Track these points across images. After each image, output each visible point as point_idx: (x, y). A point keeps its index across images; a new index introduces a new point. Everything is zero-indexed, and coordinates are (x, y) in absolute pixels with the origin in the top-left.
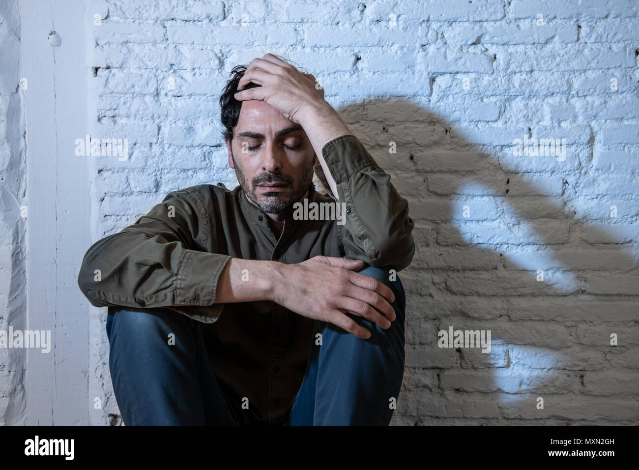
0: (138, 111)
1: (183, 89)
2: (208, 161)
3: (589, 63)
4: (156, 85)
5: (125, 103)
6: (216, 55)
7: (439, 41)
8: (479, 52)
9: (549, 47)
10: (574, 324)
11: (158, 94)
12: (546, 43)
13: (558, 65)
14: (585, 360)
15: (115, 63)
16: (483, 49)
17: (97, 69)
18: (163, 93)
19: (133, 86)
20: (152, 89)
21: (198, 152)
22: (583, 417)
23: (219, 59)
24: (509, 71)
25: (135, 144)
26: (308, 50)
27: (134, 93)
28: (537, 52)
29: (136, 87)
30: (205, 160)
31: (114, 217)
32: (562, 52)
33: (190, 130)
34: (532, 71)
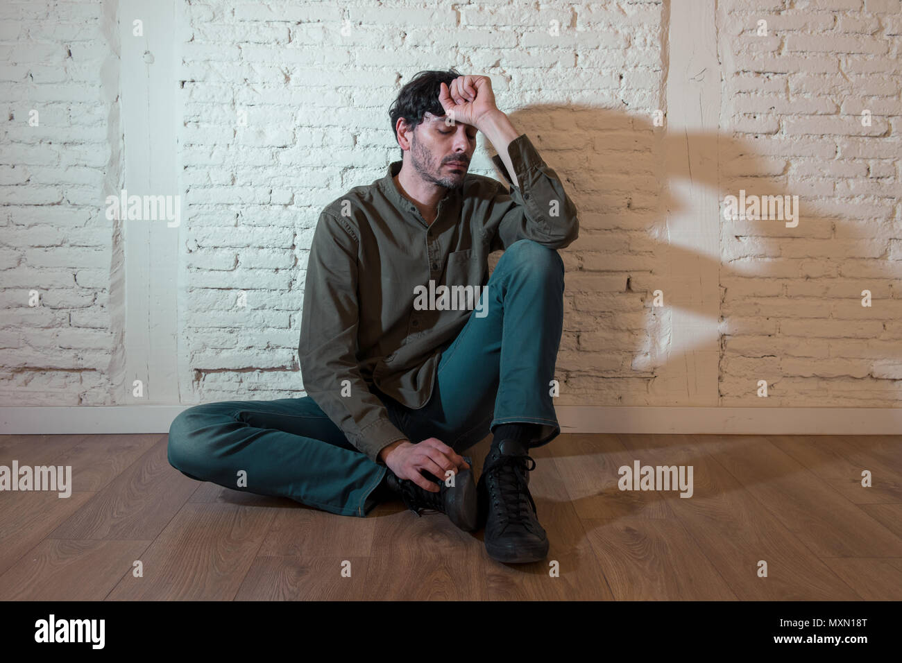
0: (218, 117)
1: (255, 99)
2: (275, 160)
3: (584, 85)
4: (232, 96)
5: (206, 111)
6: (282, 72)
7: (466, 63)
8: (498, 73)
9: (553, 70)
10: (572, 294)
11: (234, 104)
12: (551, 67)
13: (560, 85)
14: (580, 323)
15: (197, 78)
16: (501, 71)
17: (183, 83)
18: (238, 103)
19: (213, 97)
20: (229, 99)
21: (267, 152)
22: (579, 368)
23: (285, 75)
24: (522, 89)
25: (215, 145)
26: (359, 68)
27: (213, 103)
28: (544, 74)
29: (216, 98)
30: (273, 158)
31: (197, 205)
32: (563, 75)
33: (261, 133)
34: (540, 90)
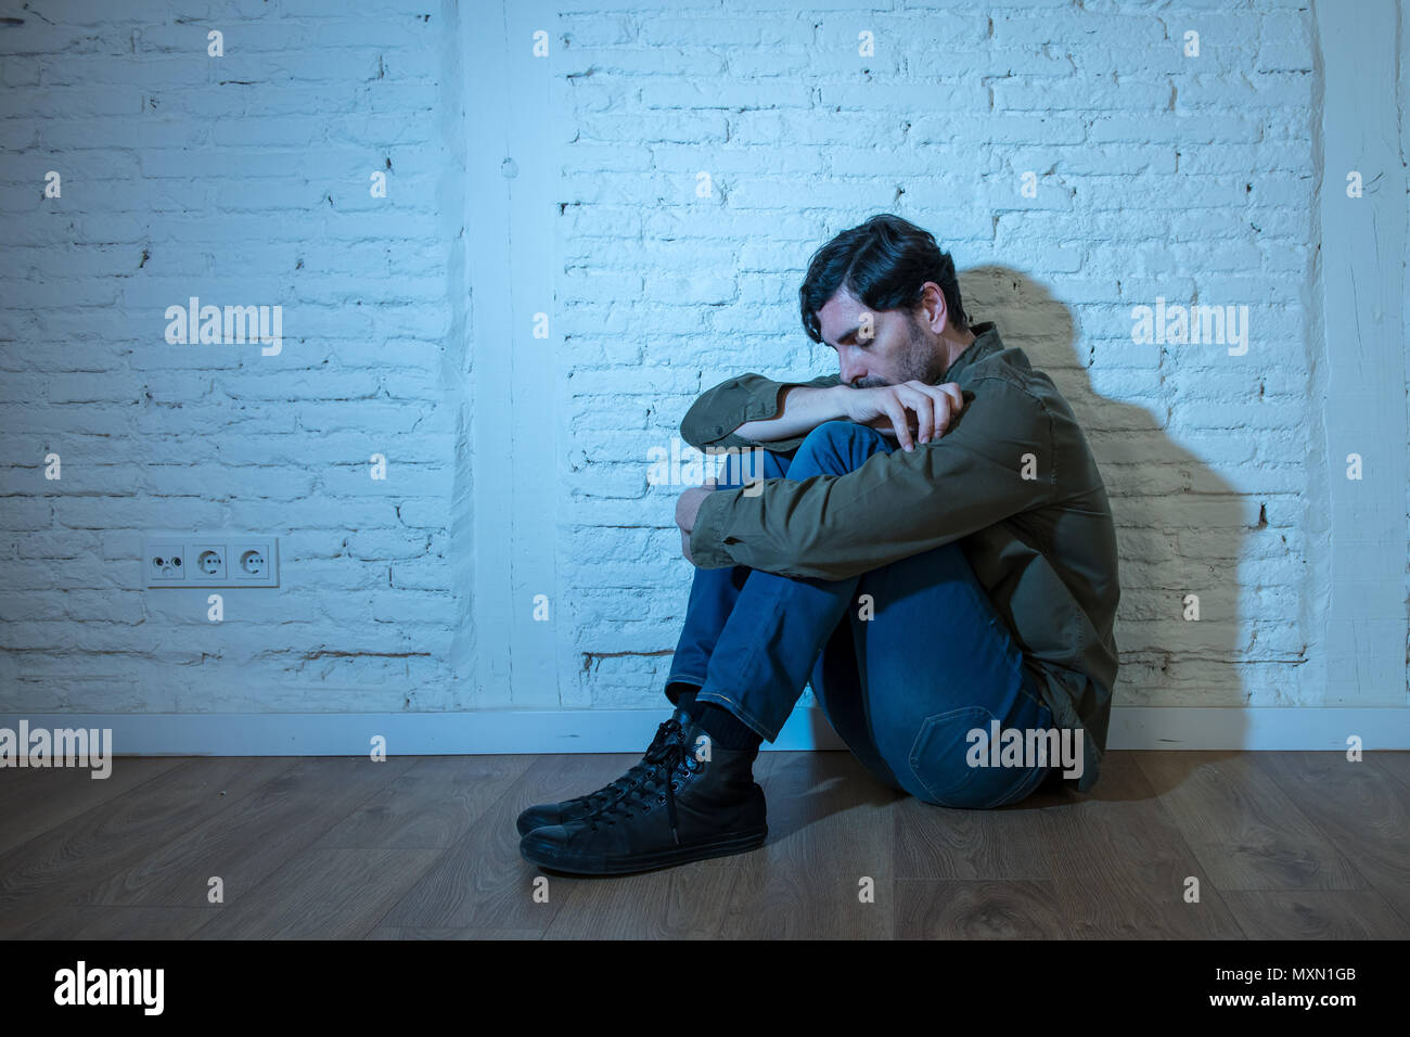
0: (617, 258)
1: (675, 230)
2: (707, 324)
3: (1191, 200)
4: (639, 226)
5: (599, 250)
6: (717, 186)
7: (1004, 169)
8: (1055, 184)
9: (1141, 179)
10: (1174, 531)
11: (642, 237)
12: (1137, 174)
13: (1153, 202)
14: (1188, 576)
15: (586, 198)
16: (1060, 181)
17: (563, 206)
18: (648, 235)
19: (610, 227)
20: (635, 232)
21: (694, 312)
22: (1185, 648)
23: (722, 192)
24: (1092, 208)
25: (613, 303)
26: (835, 180)
27: (610, 237)
28: (1127, 185)
29: (613, 229)
30: (703, 322)
31: (587, 397)
32: (1157, 186)
33: (684, 283)
34: (1120, 210)
